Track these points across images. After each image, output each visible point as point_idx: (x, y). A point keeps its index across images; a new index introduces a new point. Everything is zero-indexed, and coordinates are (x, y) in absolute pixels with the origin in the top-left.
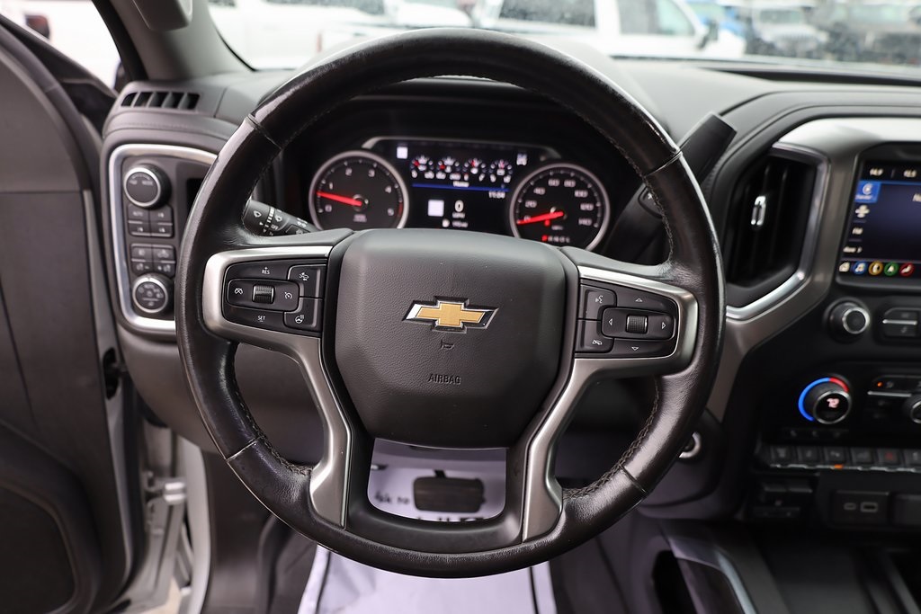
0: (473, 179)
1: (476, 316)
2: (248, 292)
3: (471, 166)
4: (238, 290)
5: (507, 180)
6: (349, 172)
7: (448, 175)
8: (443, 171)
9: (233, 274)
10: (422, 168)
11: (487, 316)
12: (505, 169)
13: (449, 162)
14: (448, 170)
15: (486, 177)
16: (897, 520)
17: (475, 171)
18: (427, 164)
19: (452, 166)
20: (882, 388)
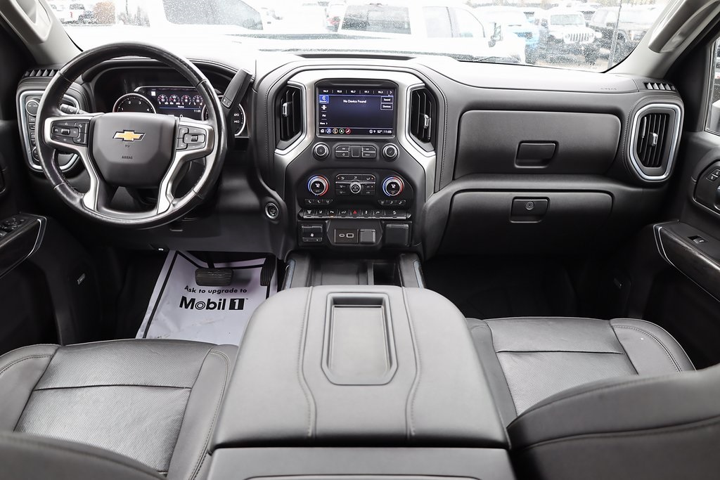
0: (186, 105)
1: (138, 136)
2: (60, 131)
3: (184, 99)
4: (56, 130)
5: (201, 104)
6: (130, 102)
7: (175, 103)
8: (172, 101)
9: (55, 125)
10: (163, 100)
11: (141, 136)
12: (199, 99)
13: (174, 97)
14: (175, 101)
15: (192, 103)
16: (362, 240)
17: (186, 101)
18: (165, 98)
19: (176, 99)
20: (340, 180)
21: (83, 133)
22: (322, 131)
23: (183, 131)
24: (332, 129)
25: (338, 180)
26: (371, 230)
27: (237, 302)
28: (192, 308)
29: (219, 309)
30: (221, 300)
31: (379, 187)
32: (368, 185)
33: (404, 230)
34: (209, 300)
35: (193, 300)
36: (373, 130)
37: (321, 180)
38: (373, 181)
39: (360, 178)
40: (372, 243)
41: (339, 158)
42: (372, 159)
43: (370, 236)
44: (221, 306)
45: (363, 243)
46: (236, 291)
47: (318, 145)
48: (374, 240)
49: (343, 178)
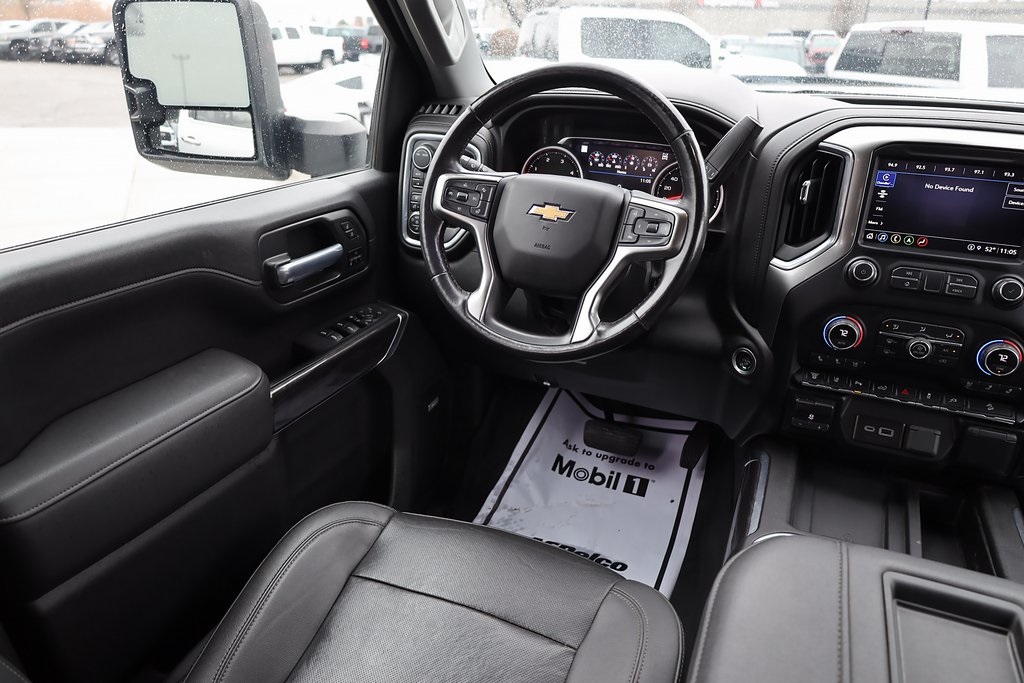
0: (630, 170)
1: (564, 214)
2: (455, 194)
3: (630, 160)
4: (450, 193)
5: (654, 171)
6: (549, 160)
7: (613, 165)
8: (610, 163)
9: (450, 184)
10: (596, 160)
11: (570, 215)
12: (653, 163)
13: (614, 156)
14: (614, 162)
15: (640, 168)
16: (909, 445)
17: (632, 163)
18: (600, 157)
19: (617, 160)
20: (890, 329)
21: (485, 200)
22: (870, 236)
23: (635, 214)
24: (890, 235)
25: (885, 330)
26: (932, 431)
27: (637, 482)
28: (569, 475)
29: (608, 486)
30: (612, 473)
31: (968, 353)
32: (947, 346)
33: (1004, 443)
34: (595, 469)
35: (572, 464)
36: (977, 245)
37: (851, 325)
38: (959, 341)
39: (932, 333)
40: (930, 455)
41: (897, 289)
42: (966, 299)
43: (931, 442)
44: (611, 483)
45: (912, 452)
46: (638, 465)
47: (857, 262)
48: (935, 451)
49: (896, 327)
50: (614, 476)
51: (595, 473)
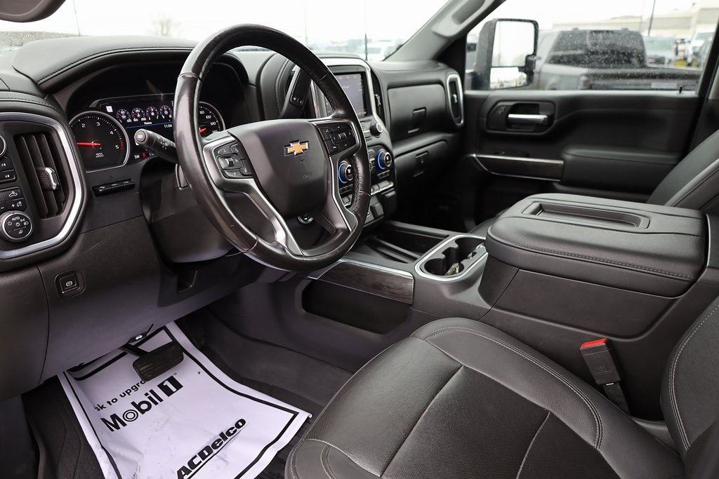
0: (153, 119)
3: (150, 112)
6: (83, 125)
7: (139, 119)
8: (137, 118)
10: (124, 117)
13: (137, 111)
14: (139, 116)
15: (160, 117)
17: (153, 114)
18: (126, 114)
19: (140, 113)
27: (167, 384)
28: (124, 425)
29: (156, 403)
30: (146, 394)
34: (133, 403)
35: (114, 417)
38: (374, 157)
43: (381, 209)
44: (154, 400)
45: (377, 218)
50: (150, 394)
51: (138, 407)
